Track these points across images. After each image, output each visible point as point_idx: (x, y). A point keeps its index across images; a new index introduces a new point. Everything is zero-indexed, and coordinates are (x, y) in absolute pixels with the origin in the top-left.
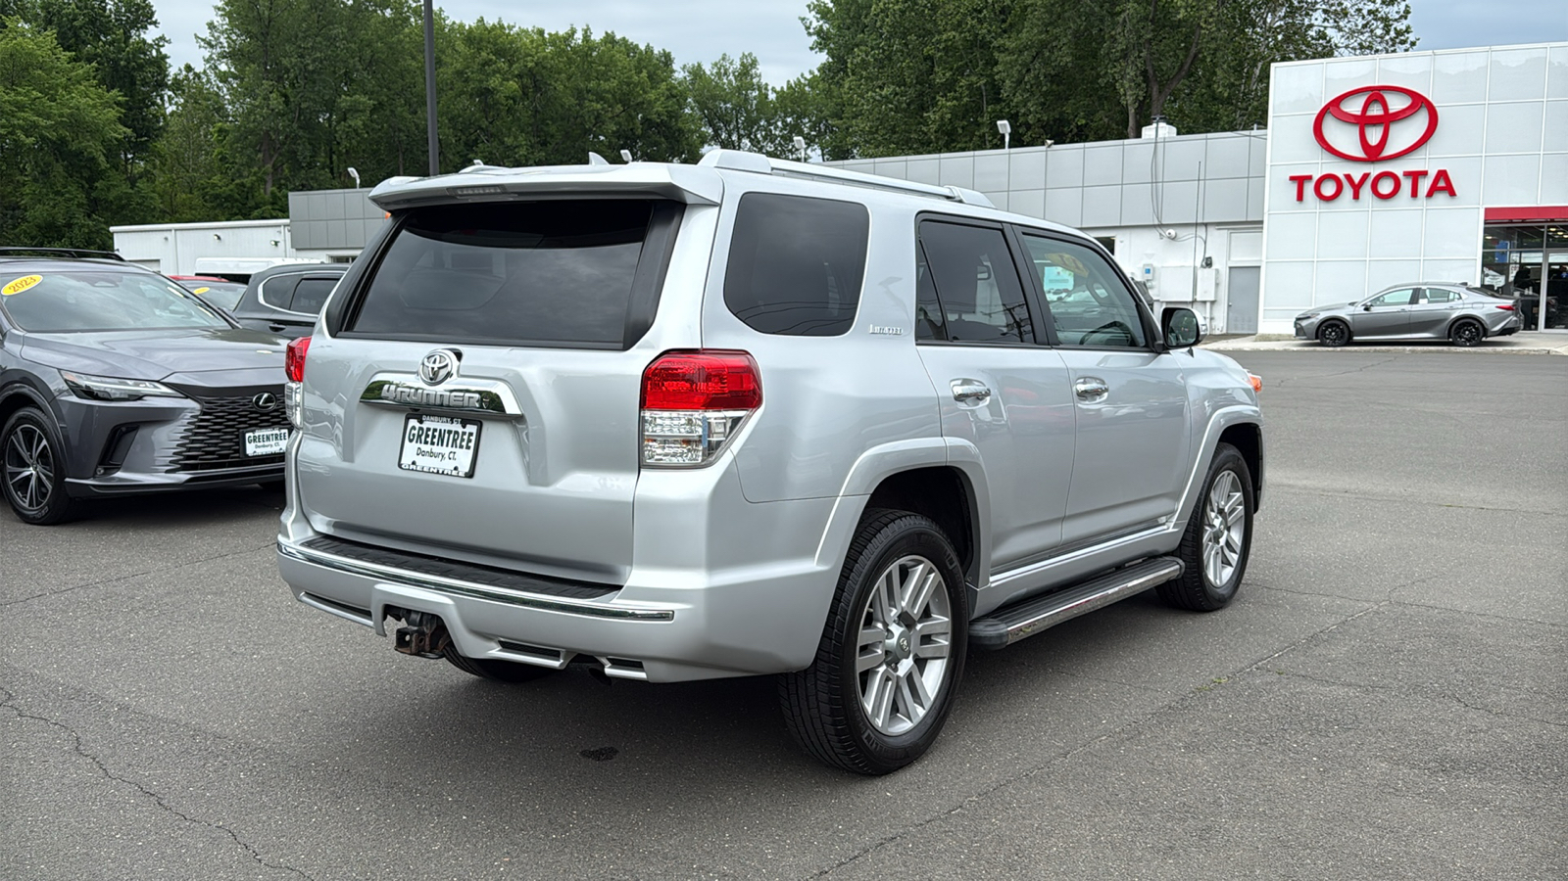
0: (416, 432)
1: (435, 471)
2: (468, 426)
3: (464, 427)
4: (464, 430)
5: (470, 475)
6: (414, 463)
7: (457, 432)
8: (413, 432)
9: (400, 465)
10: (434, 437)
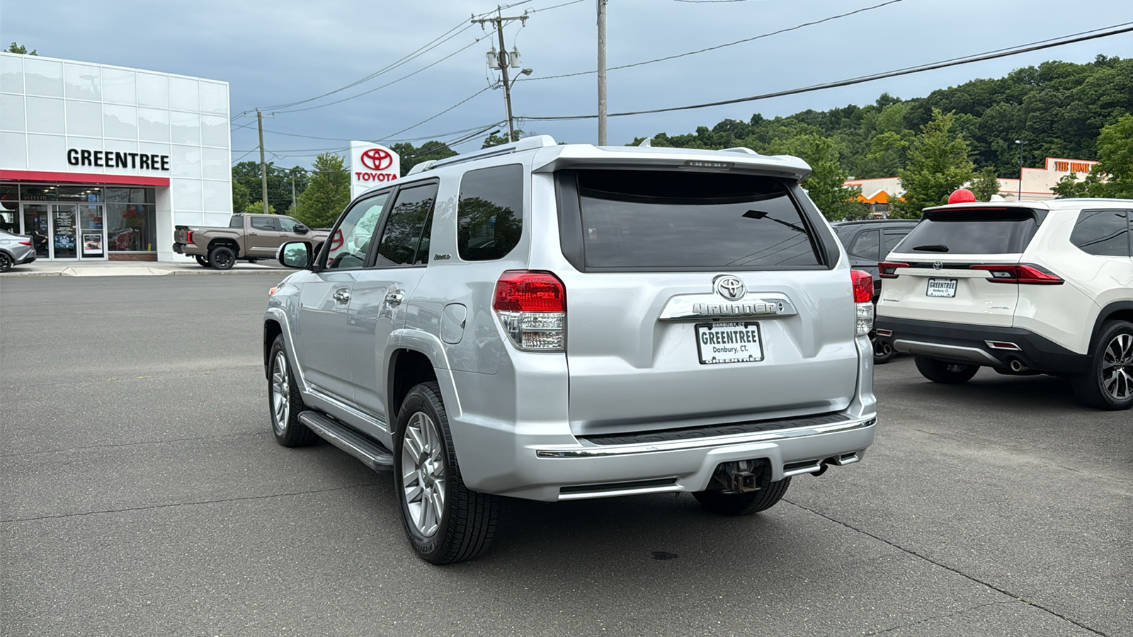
0: (708, 336)
1: (736, 361)
2: (749, 327)
3: (746, 328)
4: (747, 330)
5: (762, 359)
6: (714, 358)
7: (741, 332)
8: (705, 337)
9: (702, 362)
10: (723, 338)
